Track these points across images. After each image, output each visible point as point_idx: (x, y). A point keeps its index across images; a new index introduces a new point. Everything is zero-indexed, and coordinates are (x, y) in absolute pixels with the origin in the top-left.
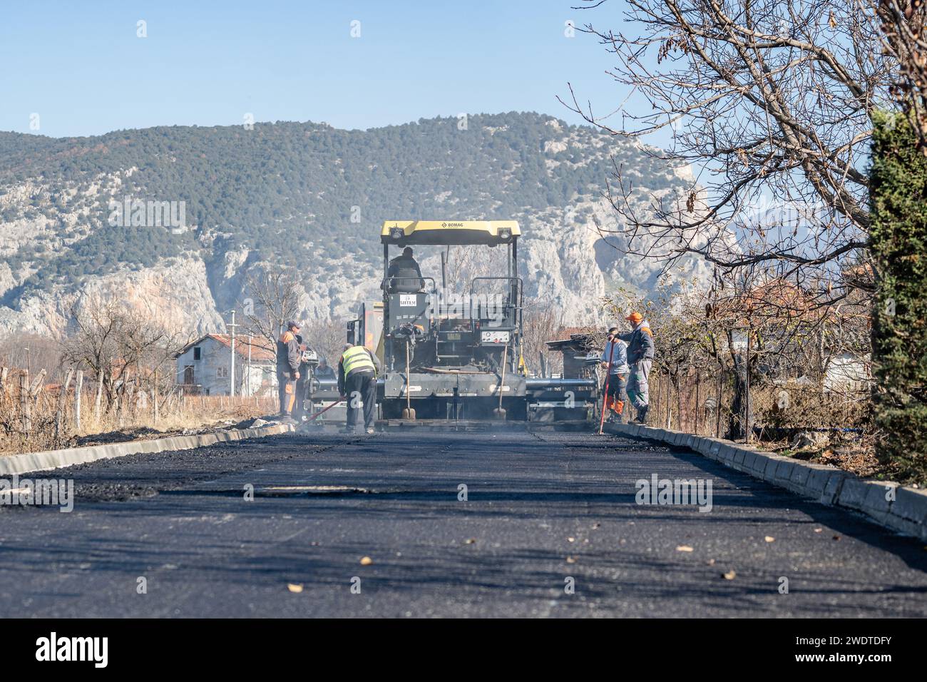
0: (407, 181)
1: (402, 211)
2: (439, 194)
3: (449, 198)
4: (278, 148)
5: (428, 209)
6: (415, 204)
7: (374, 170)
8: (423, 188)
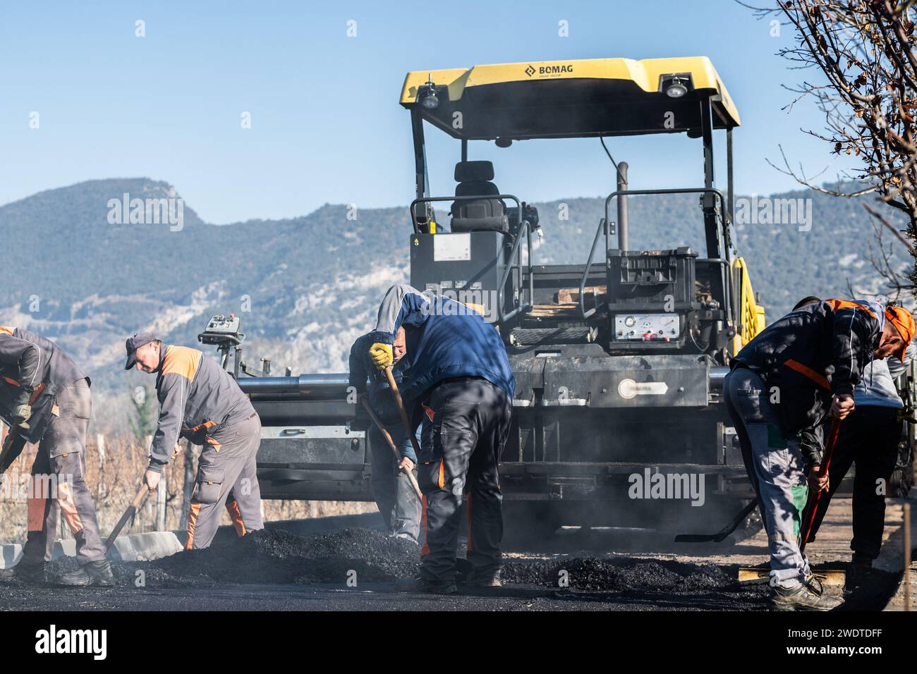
0: (811, 246)
1: (807, 275)
2: (843, 256)
3: (855, 261)
4: (681, 216)
5: (833, 273)
6: (820, 267)
7: (778, 236)
8: (828, 251)
